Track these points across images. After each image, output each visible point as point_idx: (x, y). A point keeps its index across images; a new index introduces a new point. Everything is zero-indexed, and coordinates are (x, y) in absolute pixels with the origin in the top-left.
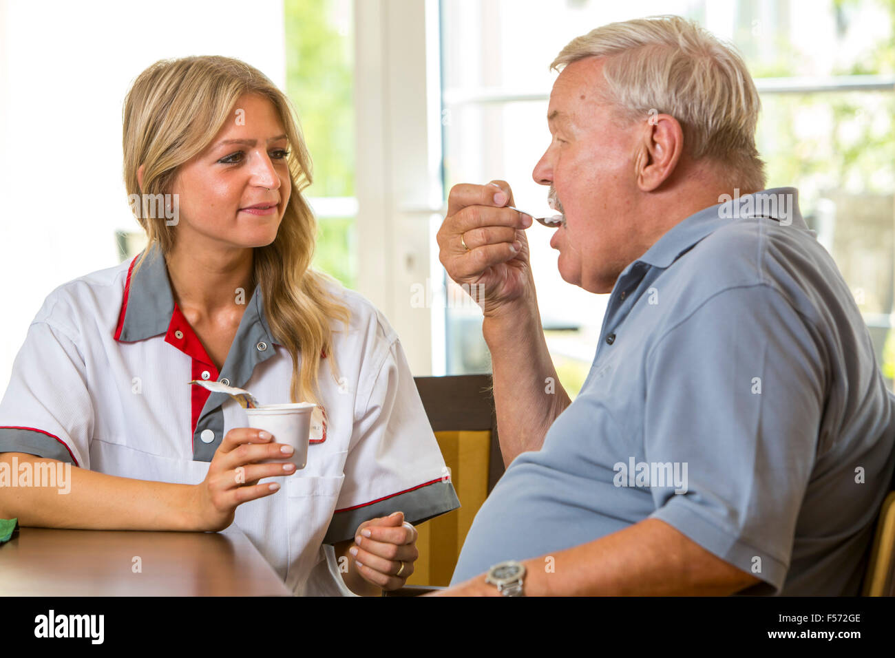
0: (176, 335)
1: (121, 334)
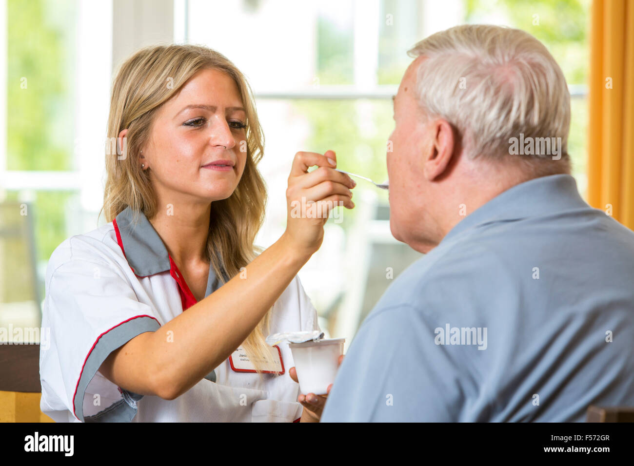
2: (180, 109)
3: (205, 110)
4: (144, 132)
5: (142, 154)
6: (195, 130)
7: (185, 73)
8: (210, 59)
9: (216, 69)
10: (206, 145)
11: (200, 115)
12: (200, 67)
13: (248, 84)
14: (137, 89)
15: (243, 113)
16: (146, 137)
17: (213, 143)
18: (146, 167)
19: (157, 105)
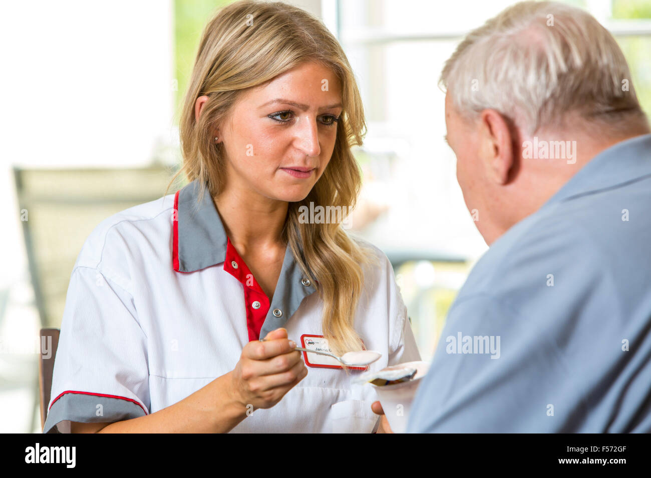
0: (233, 265)
1: (178, 265)
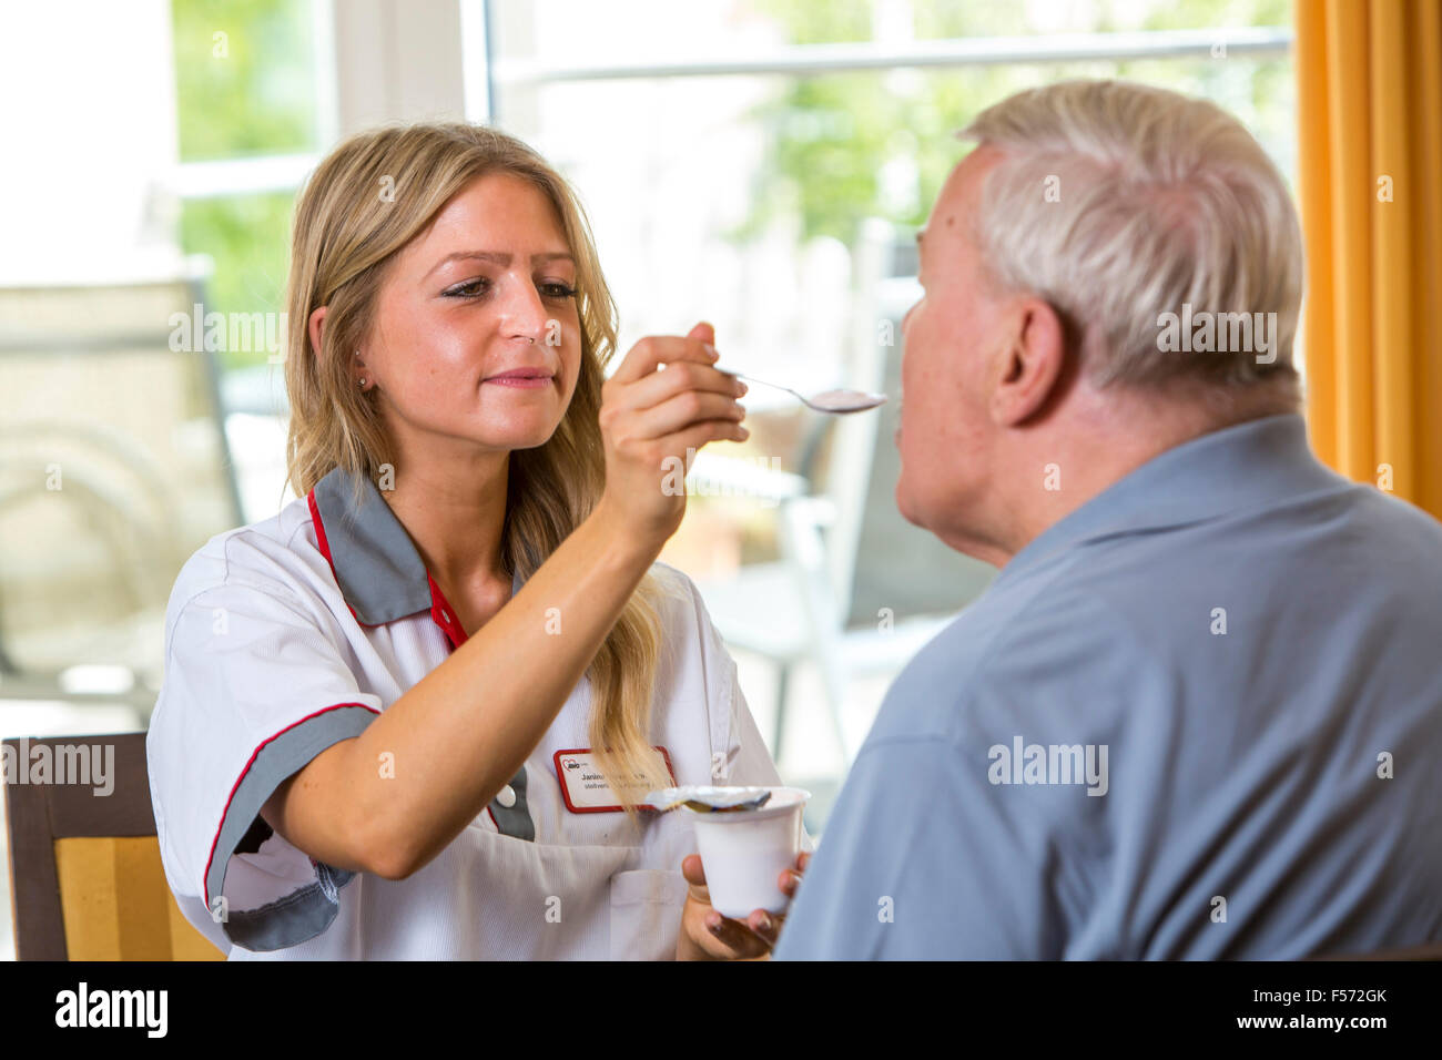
2: (434, 263)
3: (487, 263)
4: (360, 312)
5: (359, 358)
6: (469, 304)
7: (442, 184)
8: (495, 154)
9: (508, 174)
10: (493, 334)
11: (476, 273)
12: (473, 172)
13: (578, 202)
14: (343, 221)
15: (569, 264)
16: (364, 322)
17: (508, 331)
18: (369, 385)
19: (385, 254)
